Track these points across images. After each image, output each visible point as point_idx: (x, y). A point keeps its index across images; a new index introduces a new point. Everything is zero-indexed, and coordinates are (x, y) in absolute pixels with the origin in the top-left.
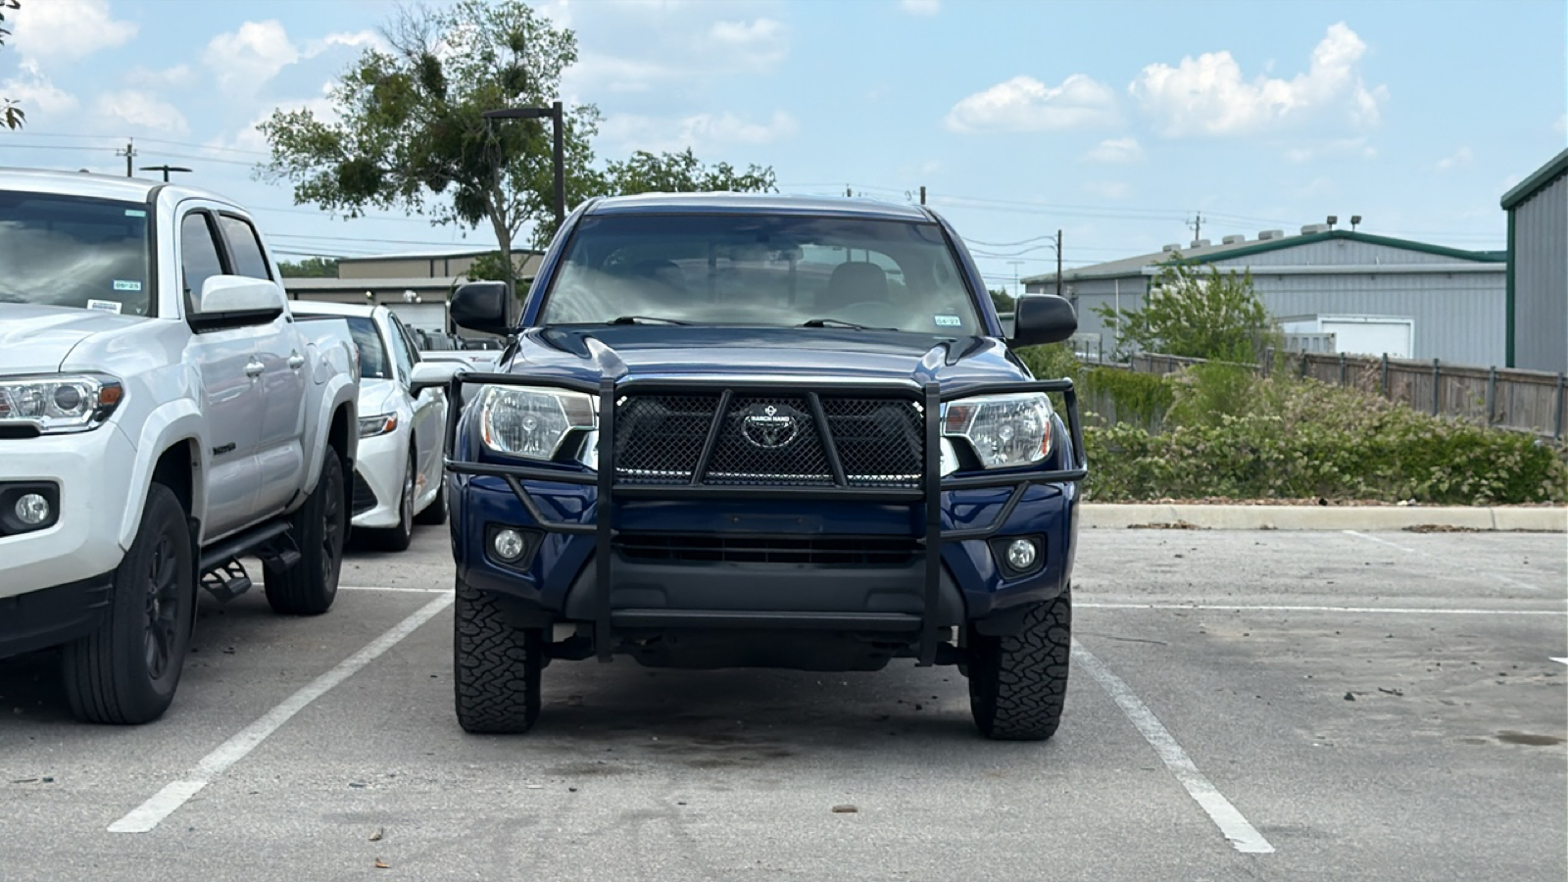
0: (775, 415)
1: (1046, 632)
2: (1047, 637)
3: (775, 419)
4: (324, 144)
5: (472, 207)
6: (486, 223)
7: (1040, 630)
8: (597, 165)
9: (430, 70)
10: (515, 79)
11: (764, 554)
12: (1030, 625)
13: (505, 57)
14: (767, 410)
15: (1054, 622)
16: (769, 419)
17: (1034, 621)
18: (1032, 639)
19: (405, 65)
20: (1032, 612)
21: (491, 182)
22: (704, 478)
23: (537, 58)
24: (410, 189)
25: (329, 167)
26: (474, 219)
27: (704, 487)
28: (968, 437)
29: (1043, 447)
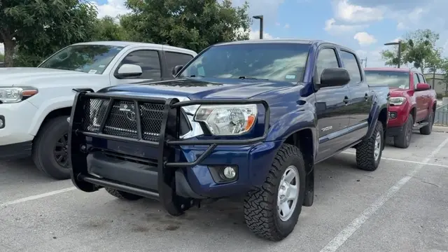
0: (127, 108)
1: (259, 203)
2: (259, 205)
3: (127, 110)
4: (390, 55)
5: (417, 65)
6: (419, 68)
8: (442, 58)
9: (411, 43)
10: (427, 43)
12: (253, 199)
13: (425, 39)
14: (125, 106)
16: (125, 110)
17: (255, 198)
18: (254, 205)
19: (406, 41)
21: (421, 61)
22: (103, 130)
23: (431, 40)
24: (406, 63)
25: (391, 59)
26: (417, 68)
27: (101, 134)
28: (206, 122)
29: (247, 127)
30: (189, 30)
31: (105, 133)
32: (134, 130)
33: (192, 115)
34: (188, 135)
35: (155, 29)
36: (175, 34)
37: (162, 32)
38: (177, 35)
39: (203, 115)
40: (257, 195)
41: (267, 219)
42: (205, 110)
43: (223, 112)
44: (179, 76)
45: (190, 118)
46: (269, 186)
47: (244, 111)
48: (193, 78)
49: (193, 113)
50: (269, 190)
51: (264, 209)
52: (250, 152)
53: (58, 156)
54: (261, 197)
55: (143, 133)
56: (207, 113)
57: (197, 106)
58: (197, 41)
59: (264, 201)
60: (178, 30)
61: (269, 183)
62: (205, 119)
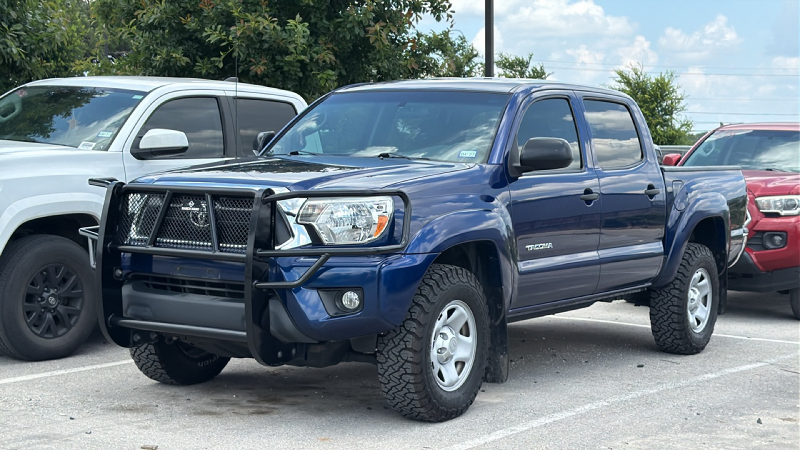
0: (193, 207)
1: (399, 352)
2: (400, 356)
3: (193, 209)
7: (396, 351)
11: (204, 290)
12: (391, 347)
14: (190, 204)
15: (404, 347)
16: (190, 209)
17: (393, 345)
18: (392, 356)
20: (392, 339)
22: (154, 243)
27: (151, 248)
28: (314, 224)
29: (377, 232)
30: (283, 24)
31: (159, 246)
32: (208, 241)
33: (294, 216)
34: (287, 246)
35: (191, 23)
36: (245, 37)
37: (208, 31)
38: (249, 38)
39: (311, 215)
40: (397, 340)
41: (412, 377)
42: (314, 207)
43: (342, 208)
44: (266, 154)
45: (291, 220)
46: (415, 325)
47: (372, 208)
48: (293, 158)
49: (295, 212)
50: (414, 330)
51: (406, 361)
52: (380, 268)
53: (29, 314)
54: (402, 343)
55: (219, 243)
56: (316, 212)
57: (301, 200)
58: (304, 52)
59: (406, 349)
60: (253, 24)
61: (414, 320)
62: (314, 221)
